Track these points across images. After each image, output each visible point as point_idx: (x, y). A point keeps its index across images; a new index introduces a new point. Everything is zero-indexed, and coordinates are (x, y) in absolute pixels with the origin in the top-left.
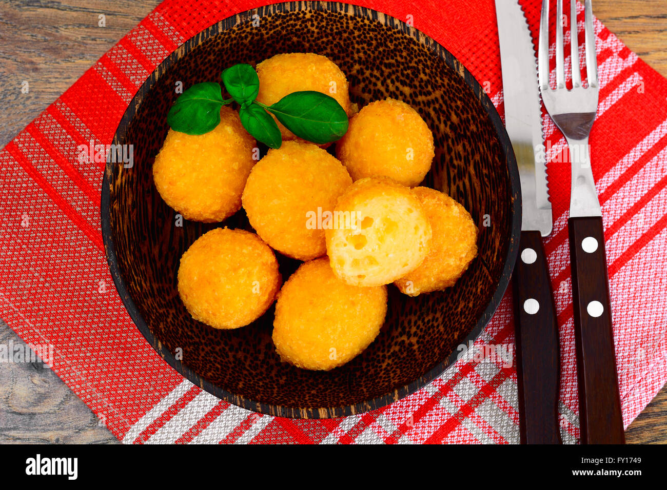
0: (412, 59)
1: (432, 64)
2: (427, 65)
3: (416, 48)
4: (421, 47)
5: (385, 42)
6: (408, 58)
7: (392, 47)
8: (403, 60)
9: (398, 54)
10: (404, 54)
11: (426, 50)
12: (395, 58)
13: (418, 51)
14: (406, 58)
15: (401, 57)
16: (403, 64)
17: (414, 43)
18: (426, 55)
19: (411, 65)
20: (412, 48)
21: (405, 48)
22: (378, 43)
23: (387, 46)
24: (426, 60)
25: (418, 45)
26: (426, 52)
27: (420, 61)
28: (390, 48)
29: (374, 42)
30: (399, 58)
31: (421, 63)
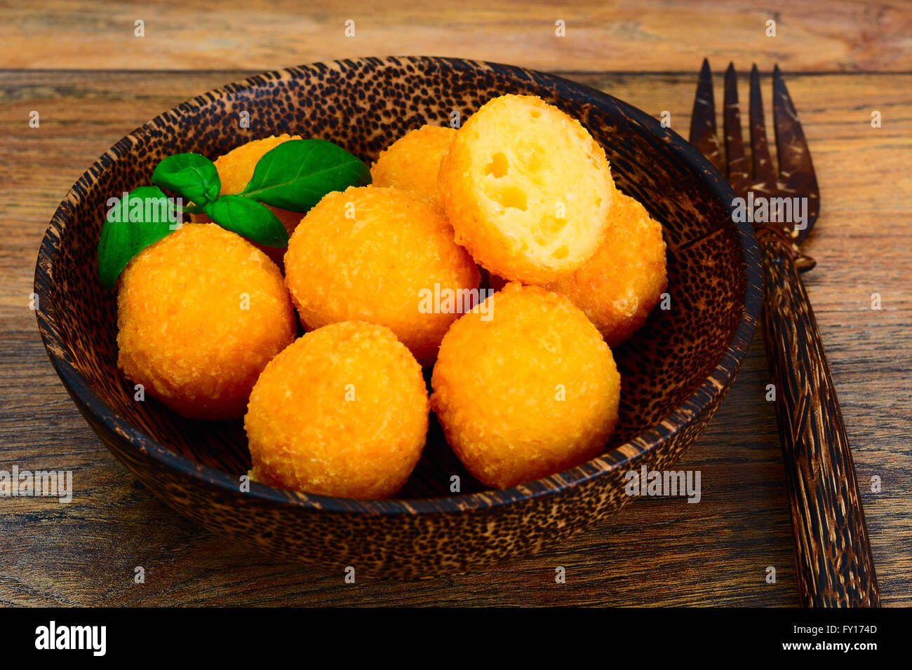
0: (403, 105)
1: (437, 91)
2: (430, 98)
3: (401, 81)
4: (409, 74)
5: (354, 104)
6: (398, 109)
7: (367, 107)
8: (393, 119)
9: (379, 112)
10: (389, 106)
11: (417, 72)
12: (379, 123)
13: (406, 85)
14: (394, 111)
15: (387, 114)
16: (394, 125)
17: (397, 74)
18: (422, 82)
19: (406, 119)
20: (397, 86)
21: (386, 94)
22: (344, 112)
23: (360, 110)
24: (424, 92)
25: (403, 72)
26: (418, 77)
27: (417, 99)
28: (364, 110)
29: (338, 115)
30: (385, 120)
31: (420, 102)
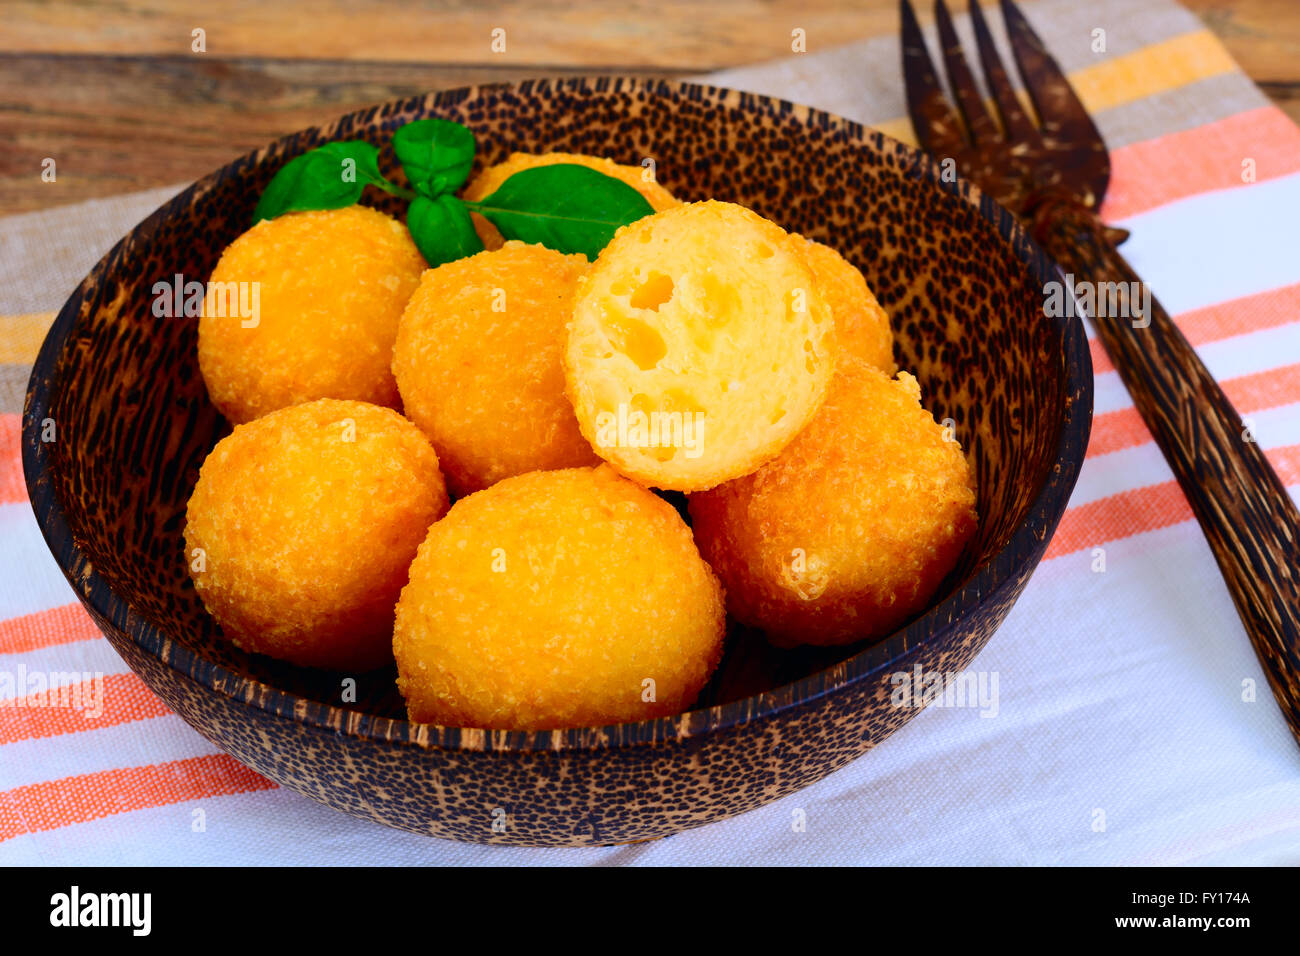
0: (865, 208)
1: (909, 206)
2: (899, 213)
3: (874, 172)
4: (886, 166)
5: (806, 179)
6: (857, 210)
7: (821, 189)
8: (845, 221)
9: (834, 204)
10: (848, 201)
11: (896, 170)
12: (828, 219)
13: (878, 180)
14: (851, 211)
15: (842, 211)
16: (844, 231)
17: (873, 160)
18: (897, 185)
19: (862, 228)
20: (867, 176)
21: (849, 183)
22: (790, 184)
23: (811, 190)
24: (895, 201)
25: (879, 161)
26: (895, 176)
27: (883, 207)
28: (815, 191)
29: (782, 184)
30: (836, 219)
31: (886, 213)
